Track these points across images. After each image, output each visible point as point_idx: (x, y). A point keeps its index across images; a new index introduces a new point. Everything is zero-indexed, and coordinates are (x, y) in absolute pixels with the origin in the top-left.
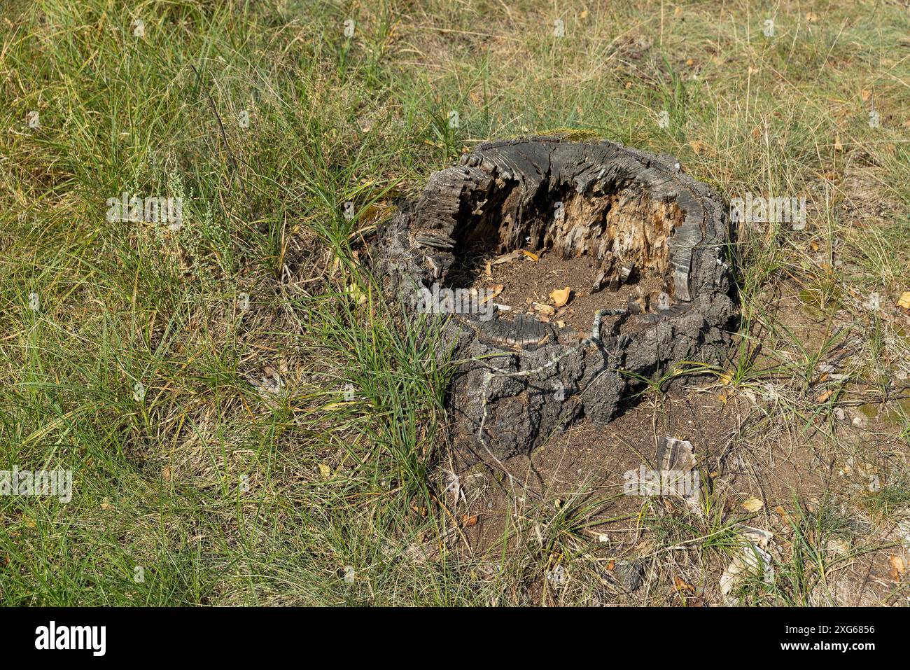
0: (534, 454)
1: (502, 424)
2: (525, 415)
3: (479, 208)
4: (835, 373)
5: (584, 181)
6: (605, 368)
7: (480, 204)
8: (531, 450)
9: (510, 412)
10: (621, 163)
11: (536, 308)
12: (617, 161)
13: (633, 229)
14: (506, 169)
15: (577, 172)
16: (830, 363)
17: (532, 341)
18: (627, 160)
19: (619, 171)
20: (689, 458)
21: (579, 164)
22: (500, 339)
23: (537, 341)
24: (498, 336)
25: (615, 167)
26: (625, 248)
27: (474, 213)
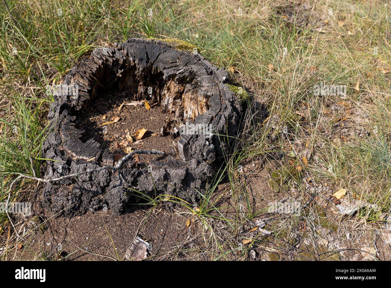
0: (72, 219)
1: (58, 198)
2: (70, 197)
3: (119, 73)
4: (263, 228)
5: (167, 73)
6: (120, 185)
7: (120, 71)
8: (72, 216)
9: (62, 193)
10: (195, 68)
11: (127, 136)
12: (193, 66)
13: (192, 107)
14: (132, 56)
15: (167, 67)
16: (264, 221)
17: (85, 158)
18: (199, 67)
19: (191, 73)
20: (143, 254)
21: (171, 63)
22: (69, 152)
23: (87, 158)
24: (69, 149)
25: (191, 69)
26: (189, 116)
27: (117, 75)
